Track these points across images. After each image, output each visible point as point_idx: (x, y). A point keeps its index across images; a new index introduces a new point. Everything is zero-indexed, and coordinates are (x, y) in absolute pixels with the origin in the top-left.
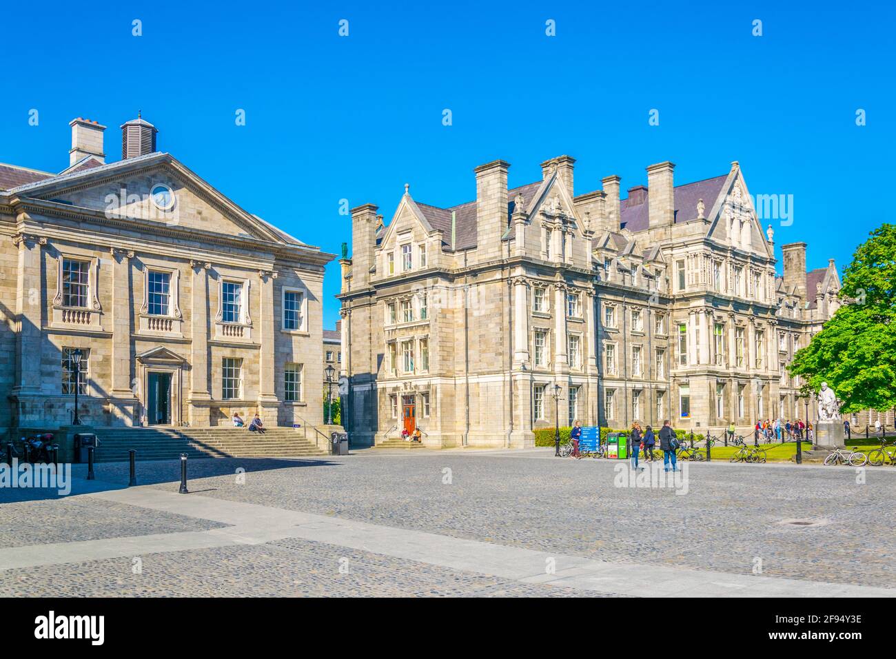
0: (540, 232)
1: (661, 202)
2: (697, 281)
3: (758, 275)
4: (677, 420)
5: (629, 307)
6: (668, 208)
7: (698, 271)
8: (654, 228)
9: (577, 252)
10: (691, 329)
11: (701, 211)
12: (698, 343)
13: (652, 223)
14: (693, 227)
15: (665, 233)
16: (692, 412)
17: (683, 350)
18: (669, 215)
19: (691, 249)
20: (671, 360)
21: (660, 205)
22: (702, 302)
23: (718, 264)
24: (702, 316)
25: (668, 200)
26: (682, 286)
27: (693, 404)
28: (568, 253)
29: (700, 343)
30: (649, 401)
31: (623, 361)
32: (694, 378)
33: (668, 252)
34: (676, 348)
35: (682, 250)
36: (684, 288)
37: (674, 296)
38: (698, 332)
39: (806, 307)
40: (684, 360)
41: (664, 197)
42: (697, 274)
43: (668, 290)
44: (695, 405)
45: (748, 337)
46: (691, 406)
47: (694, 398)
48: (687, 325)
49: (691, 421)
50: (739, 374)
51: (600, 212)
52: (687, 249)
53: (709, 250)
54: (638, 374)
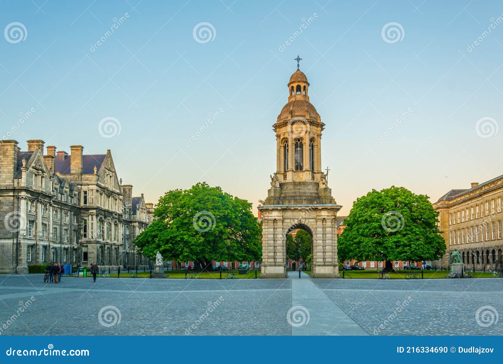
0: (32, 176)
1: (77, 163)
2: (93, 201)
3: (116, 200)
4: (81, 262)
5: (63, 211)
6: (80, 167)
7: (93, 197)
8: (73, 174)
9: (47, 186)
10: (89, 222)
11: (95, 171)
12: (92, 229)
13: (73, 172)
14: (92, 178)
15: (78, 178)
16: (89, 259)
17: (85, 231)
18: (80, 170)
19: (91, 187)
20: (80, 235)
21: (76, 165)
22: (94, 211)
23: (101, 194)
24: (94, 217)
25: (80, 163)
26: (85, 202)
27: (89, 255)
28: (44, 186)
29: (93, 229)
30: (70, 254)
31: (60, 235)
32: (90, 244)
33: (79, 186)
34: (82, 230)
35: (86, 187)
36: (86, 204)
37: (82, 207)
38: (92, 224)
39: (132, 214)
40: (85, 236)
41: (78, 161)
42: (93, 198)
43: (79, 204)
44: (90, 256)
45: (111, 227)
46: (88, 256)
47: (90, 253)
48: (87, 220)
49: (88, 263)
50: (108, 243)
51: (51, 165)
52: (88, 187)
53: (99, 189)
54: (66, 241)
